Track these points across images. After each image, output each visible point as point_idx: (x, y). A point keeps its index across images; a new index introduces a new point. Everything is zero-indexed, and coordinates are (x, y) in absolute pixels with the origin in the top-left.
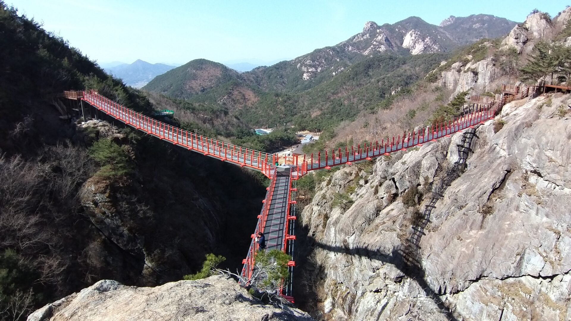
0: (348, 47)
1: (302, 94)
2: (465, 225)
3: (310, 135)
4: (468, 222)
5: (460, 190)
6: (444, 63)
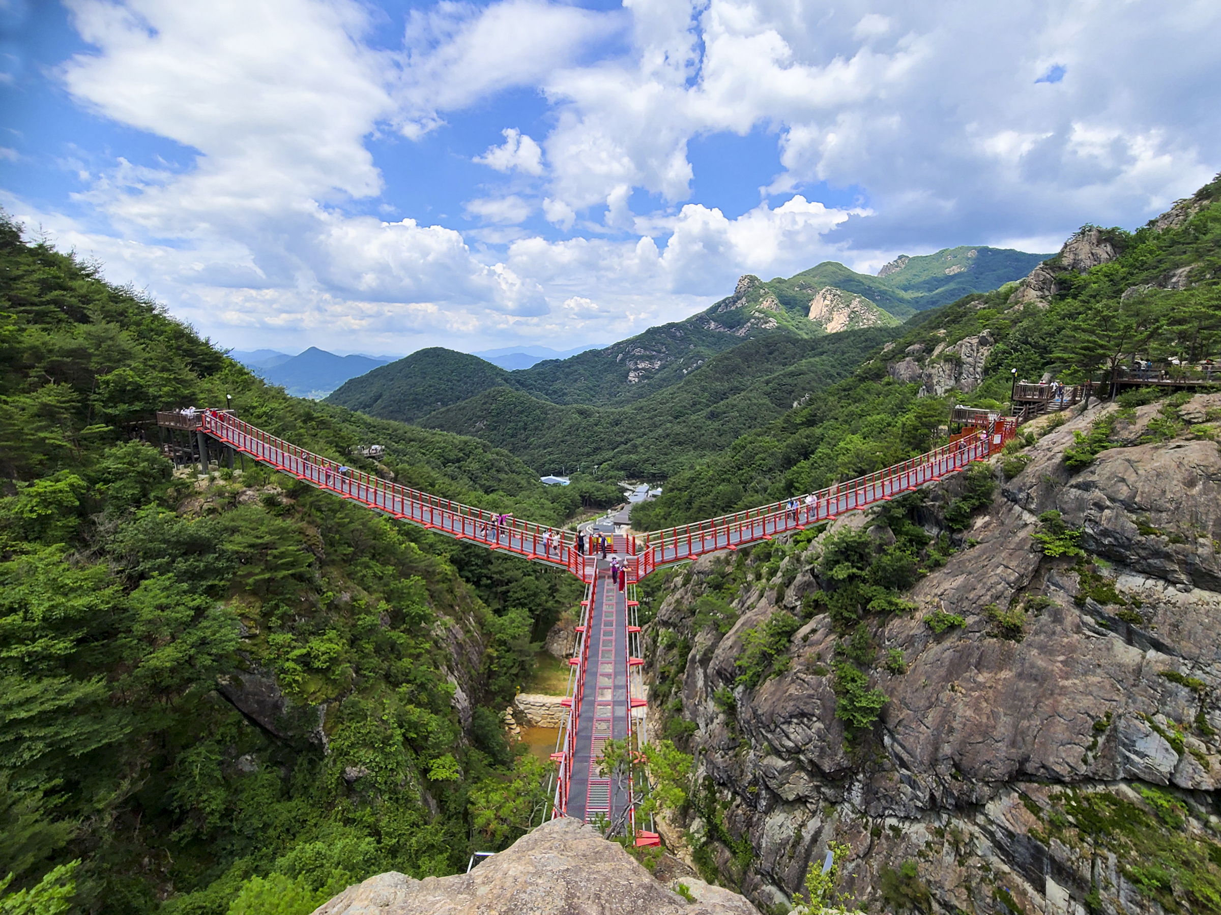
0: (709, 322)
1: (627, 409)
2: (964, 663)
3: (646, 486)
4: (970, 655)
5: (945, 590)
6: (889, 347)
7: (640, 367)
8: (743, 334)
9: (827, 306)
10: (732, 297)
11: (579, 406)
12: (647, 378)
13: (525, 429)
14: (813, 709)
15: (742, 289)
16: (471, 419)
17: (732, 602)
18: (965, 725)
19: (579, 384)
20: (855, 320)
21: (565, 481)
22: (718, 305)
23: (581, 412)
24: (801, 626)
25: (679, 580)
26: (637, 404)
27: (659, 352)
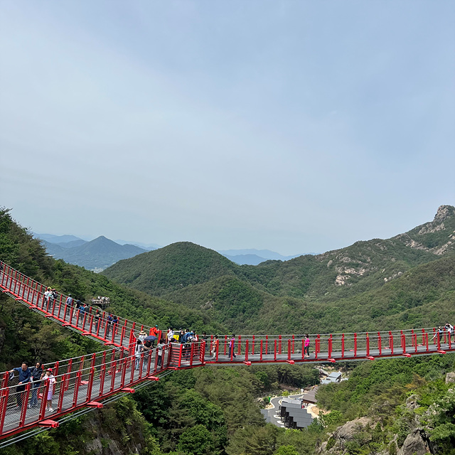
0: (410, 241)
1: (332, 305)
3: (339, 373)
7: (347, 272)
8: (441, 253)
10: (432, 223)
11: (291, 298)
12: (352, 281)
13: (244, 312)
15: (441, 217)
16: (203, 299)
19: (293, 281)
22: (420, 228)
23: (291, 303)
26: (341, 302)
27: (365, 261)
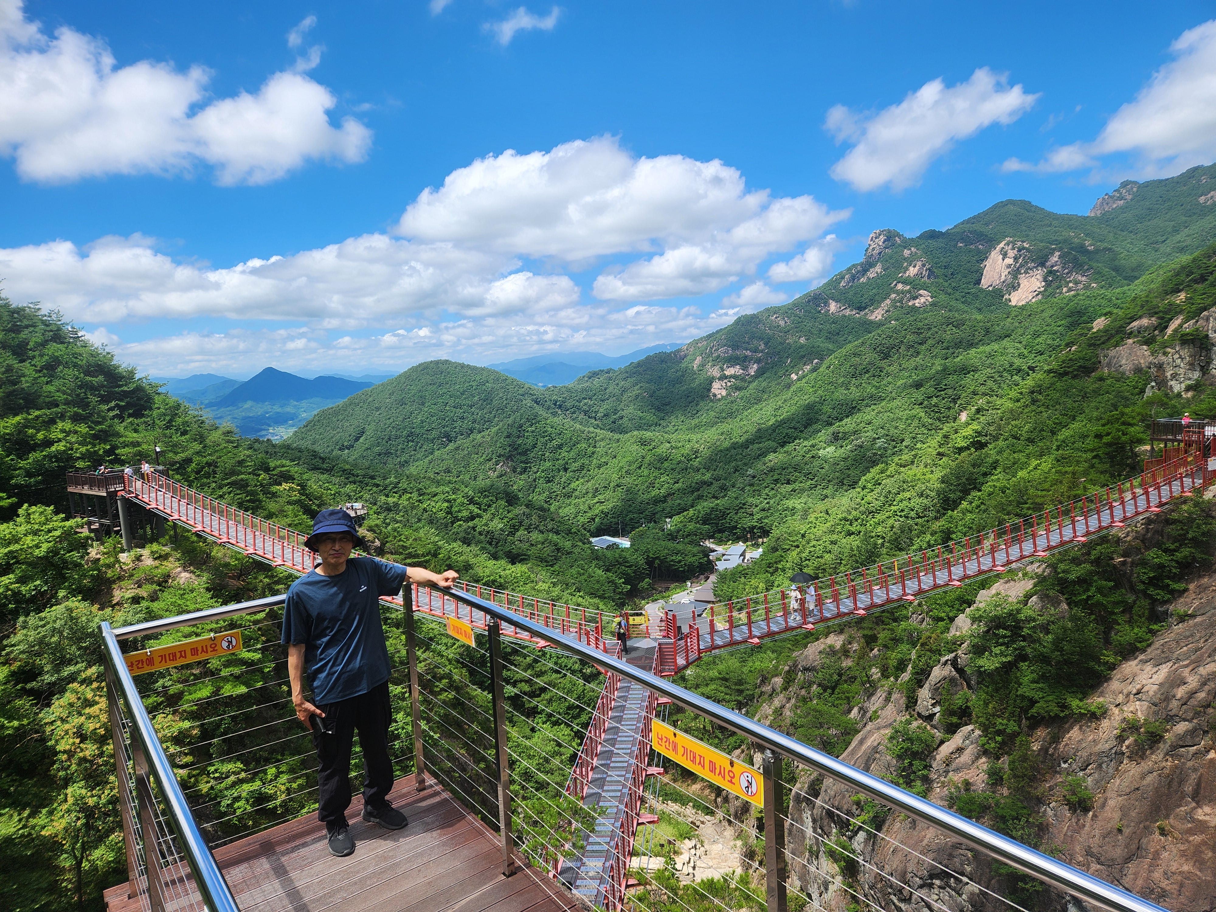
0: (826, 304)
2: (1176, 792)
3: (741, 546)
4: (1181, 782)
5: (1143, 686)
6: (1099, 324)
7: (728, 373)
8: (880, 317)
9: (1009, 266)
10: (862, 264)
11: (642, 434)
12: (738, 388)
13: (566, 470)
14: (962, 865)
15: (876, 252)
16: (490, 460)
17: (850, 711)
18: (1182, 885)
19: (640, 403)
20: (1054, 285)
21: (625, 543)
22: (841, 277)
24: (942, 742)
25: (778, 681)
27: (756, 351)
